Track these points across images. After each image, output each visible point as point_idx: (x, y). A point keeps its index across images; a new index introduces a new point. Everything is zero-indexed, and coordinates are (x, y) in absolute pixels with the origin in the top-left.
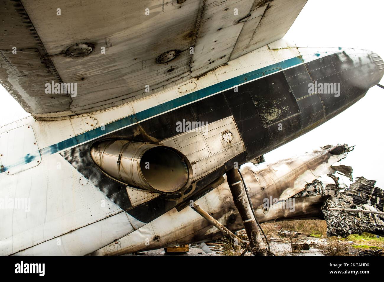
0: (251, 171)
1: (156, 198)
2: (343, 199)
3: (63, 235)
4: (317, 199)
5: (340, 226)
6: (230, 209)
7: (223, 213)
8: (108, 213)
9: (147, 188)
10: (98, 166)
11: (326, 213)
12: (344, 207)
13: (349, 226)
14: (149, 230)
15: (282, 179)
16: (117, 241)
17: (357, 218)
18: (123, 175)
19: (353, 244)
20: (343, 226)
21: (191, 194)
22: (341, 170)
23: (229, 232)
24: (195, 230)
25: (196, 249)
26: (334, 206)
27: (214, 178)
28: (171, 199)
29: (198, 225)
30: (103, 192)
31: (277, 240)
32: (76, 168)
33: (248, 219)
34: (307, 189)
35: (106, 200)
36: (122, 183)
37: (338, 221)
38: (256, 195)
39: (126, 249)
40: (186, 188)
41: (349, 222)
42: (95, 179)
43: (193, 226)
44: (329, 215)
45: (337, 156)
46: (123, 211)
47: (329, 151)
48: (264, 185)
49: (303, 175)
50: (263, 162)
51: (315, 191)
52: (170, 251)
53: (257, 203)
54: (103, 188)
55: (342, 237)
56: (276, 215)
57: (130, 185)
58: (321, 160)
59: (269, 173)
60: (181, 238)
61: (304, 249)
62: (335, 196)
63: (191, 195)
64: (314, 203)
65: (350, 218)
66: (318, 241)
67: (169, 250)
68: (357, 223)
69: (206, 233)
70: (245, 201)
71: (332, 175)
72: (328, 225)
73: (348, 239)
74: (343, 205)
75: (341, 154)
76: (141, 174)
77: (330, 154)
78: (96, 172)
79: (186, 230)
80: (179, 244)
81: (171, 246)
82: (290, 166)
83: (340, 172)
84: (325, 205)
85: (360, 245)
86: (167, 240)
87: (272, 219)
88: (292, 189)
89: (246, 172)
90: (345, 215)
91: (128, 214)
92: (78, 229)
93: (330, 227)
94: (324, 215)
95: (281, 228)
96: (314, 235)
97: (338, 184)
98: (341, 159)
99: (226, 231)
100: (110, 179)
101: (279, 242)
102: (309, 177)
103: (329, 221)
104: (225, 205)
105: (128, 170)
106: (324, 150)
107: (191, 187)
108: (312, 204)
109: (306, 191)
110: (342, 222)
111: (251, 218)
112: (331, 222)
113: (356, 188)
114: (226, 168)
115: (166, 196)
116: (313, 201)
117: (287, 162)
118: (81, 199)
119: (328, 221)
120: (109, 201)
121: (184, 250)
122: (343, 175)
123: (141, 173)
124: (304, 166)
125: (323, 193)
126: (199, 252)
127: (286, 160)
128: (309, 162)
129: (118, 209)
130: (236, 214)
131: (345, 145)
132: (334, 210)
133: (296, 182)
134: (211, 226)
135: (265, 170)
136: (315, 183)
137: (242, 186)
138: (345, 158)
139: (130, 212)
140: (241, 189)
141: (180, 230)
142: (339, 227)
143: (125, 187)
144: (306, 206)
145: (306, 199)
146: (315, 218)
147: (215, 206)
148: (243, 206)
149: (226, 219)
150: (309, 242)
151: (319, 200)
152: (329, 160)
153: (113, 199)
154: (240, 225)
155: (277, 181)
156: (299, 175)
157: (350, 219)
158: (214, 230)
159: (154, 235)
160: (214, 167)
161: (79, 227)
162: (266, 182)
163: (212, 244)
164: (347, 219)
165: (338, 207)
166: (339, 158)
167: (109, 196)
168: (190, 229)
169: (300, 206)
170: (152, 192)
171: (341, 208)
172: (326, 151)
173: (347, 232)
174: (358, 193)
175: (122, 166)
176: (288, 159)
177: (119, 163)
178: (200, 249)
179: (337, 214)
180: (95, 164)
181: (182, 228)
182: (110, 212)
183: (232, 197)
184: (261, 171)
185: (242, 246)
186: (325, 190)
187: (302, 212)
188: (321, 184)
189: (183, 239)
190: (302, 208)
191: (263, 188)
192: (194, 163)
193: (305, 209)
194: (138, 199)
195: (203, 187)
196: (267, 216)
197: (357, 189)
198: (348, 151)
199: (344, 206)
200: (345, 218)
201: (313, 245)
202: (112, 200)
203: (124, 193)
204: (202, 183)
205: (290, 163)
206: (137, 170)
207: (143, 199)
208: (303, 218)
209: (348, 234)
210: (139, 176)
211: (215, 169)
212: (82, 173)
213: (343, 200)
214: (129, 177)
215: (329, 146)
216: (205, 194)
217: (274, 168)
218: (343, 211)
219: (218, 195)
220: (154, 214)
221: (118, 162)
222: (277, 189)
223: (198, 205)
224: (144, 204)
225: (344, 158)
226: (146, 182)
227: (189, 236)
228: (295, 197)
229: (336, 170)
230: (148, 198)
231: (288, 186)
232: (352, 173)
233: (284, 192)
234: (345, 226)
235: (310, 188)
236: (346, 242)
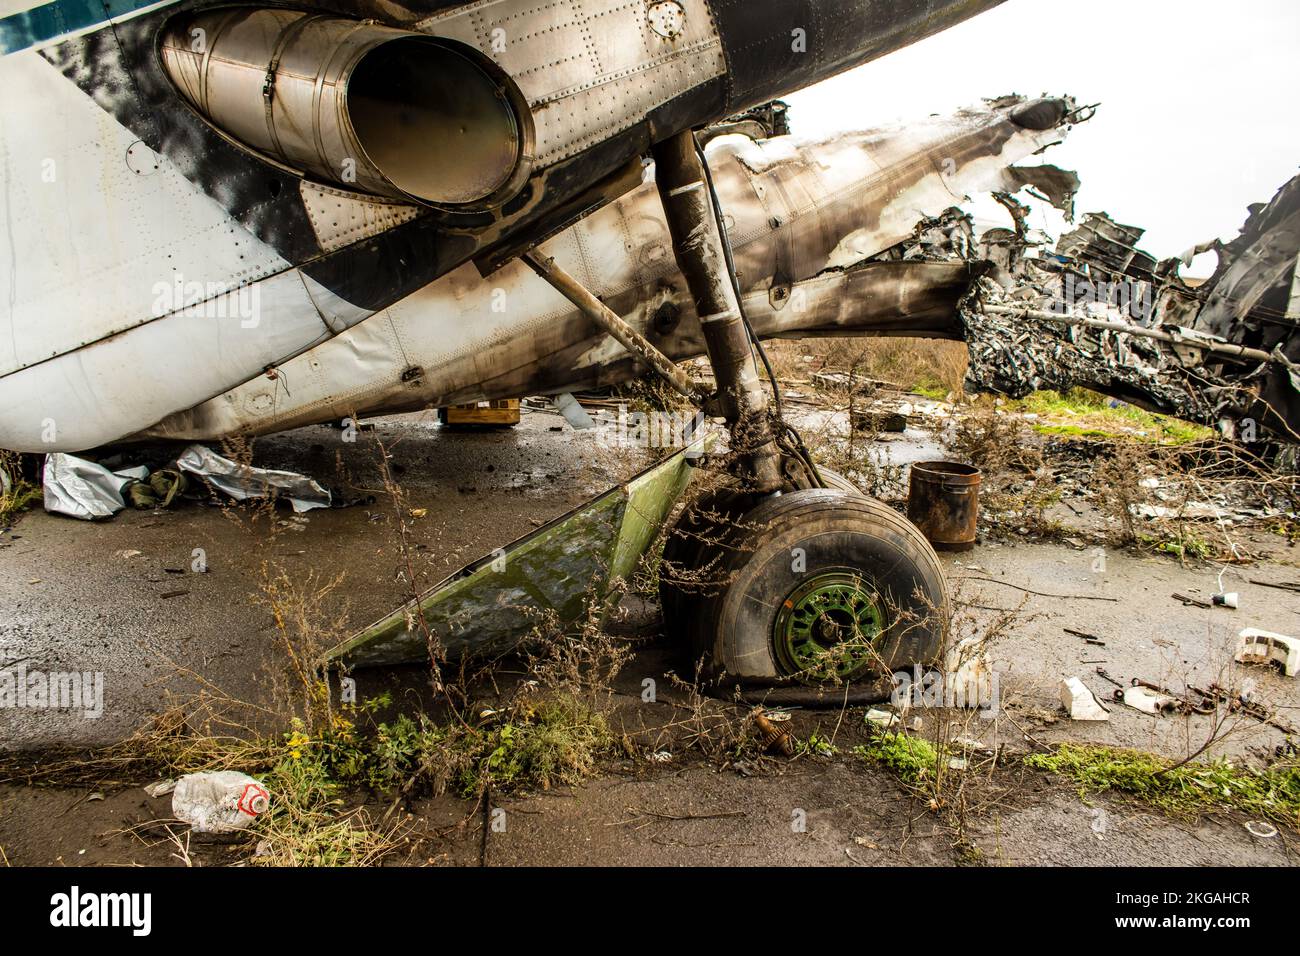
0: (741, 161)
1: (404, 225)
2: (1030, 280)
3: (85, 346)
4: (949, 273)
5: (1008, 362)
6: (661, 284)
7: (638, 299)
8: (239, 275)
9: (375, 186)
10: (192, 105)
11: (973, 319)
12: (1031, 306)
13: (1036, 363)
14: (386, 346)
15: (841, 197)
16: (275, 371)
17: (1064, 343)
18: (287, 138)
19: (1038, 422)
20: (1017, 363)
21: (529, 215)
22: (1038, 181)
23: (650, 351)
24: (540, 350)
25: (545, 416)
26: (999, 300)
27: (608, 165)
28: (458, 230)
29: (550, 335)
30: (214, 200)
31: (808, 398)
32: (108, 110)
33: (716, 310)
34: (921, 237)
35: (226, 227)
36: (285, 168)
37: (1005, 346)
38: (749, 244)
39: (312, 408)
40: (512, 191)
41: (1038, 352)
42: (184, 153)
43: (535, 336)
44: (979, 326)
45: (1036, 134)
46: (291, 266)
47: (1011, 116)
48: (781, 212)
49: (911, 188)
50: (785, 133)
51: (948, 246)
52: (457, 421)
53: (753, 270)
54: (214, 184)
55: (1010, 396)
56: (812, 316)
57: (312, 177)
58: (981, 143)
59: (801, 172)
60: (495, 375)
61: (888, 430)
62: (1008, 267)
63: (529, 220)
64: (938, 283)
65: (1045, 341)
66: (934, 409)
67: (453, 417)
68: (1063, 357)
69: (579, 362)
70: (712, 251)
71: (1007, 196)
72: (973, 357)
73: (1025, 407)
74: (1028, 300)
75: (1050, 128)
76: (351, 136)
77: (1013, 125)
78: (188, 126)
79: (510, 348)
80: (487, 395)
81: (462, 400)
82: (872, 154)
83: (1036, 191)
84: (972, 295)
85: (1057, 426)
86: (446, 380)
87: (796, 326)
88: (871, 235)
89: (723, 163)
90: (1029, 329)
91: (308, 279)
92: (136, 327)
93: (978, 365)
94: (965, 324)
95: (822, 365)
96: (923, 392)
97: (1023, 227)
98: (1045, 147)
99: (642, 346)
100: (238, 152)
101: (812, 404)
102: (930, 198)
103: (977, 346)
104: (645, 270)
105: (304, 119)
106: (994, 109)
107: (528, 190)
108: (932, 287)
109: (916, 243)
110: (1017, 352)
111: (728, 310)
112: (984, 349)
113: (1077, 249)
114: (653, 131)
115: (441, 219)
116: (937, 277)
117: (865, 141)
118: (139, 225)
119: (974, 345)
120: (238, 230)
121: (505, 418)
122: (1044, 200)
123: (349, 130)
124: (921, 159)
125: (971, 253)
126: (555, 427)
127: (864, 133)
128: (939, 147)
129: (269, 258)
130: (679, 305)
131: (1068, 100)
132: (997, 313)
133: (887, 211)
134: (596, 341)
135: (788, 162)
136: (950, 220)
137: (703, 199)
138: (1060, 143)
139: (313, 271)
140: (701, 210)
141: (492, 351)
142: (1005, 366)
143: (294, 184)
144: (910, 293)
145: (913, 268)
146: (936, 333)
147: (611, 274)
148: (703, 267)
149: (647, 318)
150: (905, 410)
151: (955, 275)
152: (1007, 147)
153: (252, 223)
154: (691, 340)
155: (824, 203)
156: (899, 187)
157: (1043, 344)
158: (603, 354)
159: (405, 364)
160: (613, 125)
161: (138, 323)
162: (789, 204)
163: (598, 402)
164: (1035, 342)
165: (1012, 304)
166: (1042, 141)
167: (239, 213)
168: (526, 349)
169: (892, 292)
170: (390, 204)
171: (1021, 307)
172: (1002, 116)
173: (1027, 383)
174: (1080, 265)
175: (282, 104)
176: (870, 132)
177: (270, 92)
178: (555, 417)
179: (1004, 324)
180: (181, 97)
181: (497, 343)
182: (247, 269)
183: (669, 246)
184: (775, 165)
185: (691, 399)
186: (978, 245)
187: (895, 311)
188: (970, 226)
189: (502, 379)
190: (897, 299)
191: (776, 224)
192: (541, 105)
193: (907, 301)
194: (342, 226)
195: (569, 194)
196: (782, 316)
197: (1080, 253)
198: (1074, 121)
199: (1031, 302)
200: (1028, 339)
201: (918, 419)
202: (251, 228)
203: (292, 206)
204: (568, 178)
205: (874, 146)
206: (335, 121)
207: (359, 228)
208: (895, 330)
209: (1028, 388)
210: (343, 141)
211: (616, 130)
212: (135, 131)
213: (1031, 283)
214: (306, 146)
215: (1014, 99)
216: (577, 221)
217: (819, 156)
218: (1025, 318)
219: (622, 237)
220: (400, 282)
221: (265, 91)
222: (821, 227)
223: (552, 258)
224: (363, 244)
225: (1054, 144)
226: (369, 163)
227: (521, 370)
228: (879, 260)
229: (1024, 182)
230: (378, 224)
231: (858, 220)
232: (1075, 195)
233: (843, 242)
234: (1024, 364)
235: (932, 235)
236: (1019, 416)
